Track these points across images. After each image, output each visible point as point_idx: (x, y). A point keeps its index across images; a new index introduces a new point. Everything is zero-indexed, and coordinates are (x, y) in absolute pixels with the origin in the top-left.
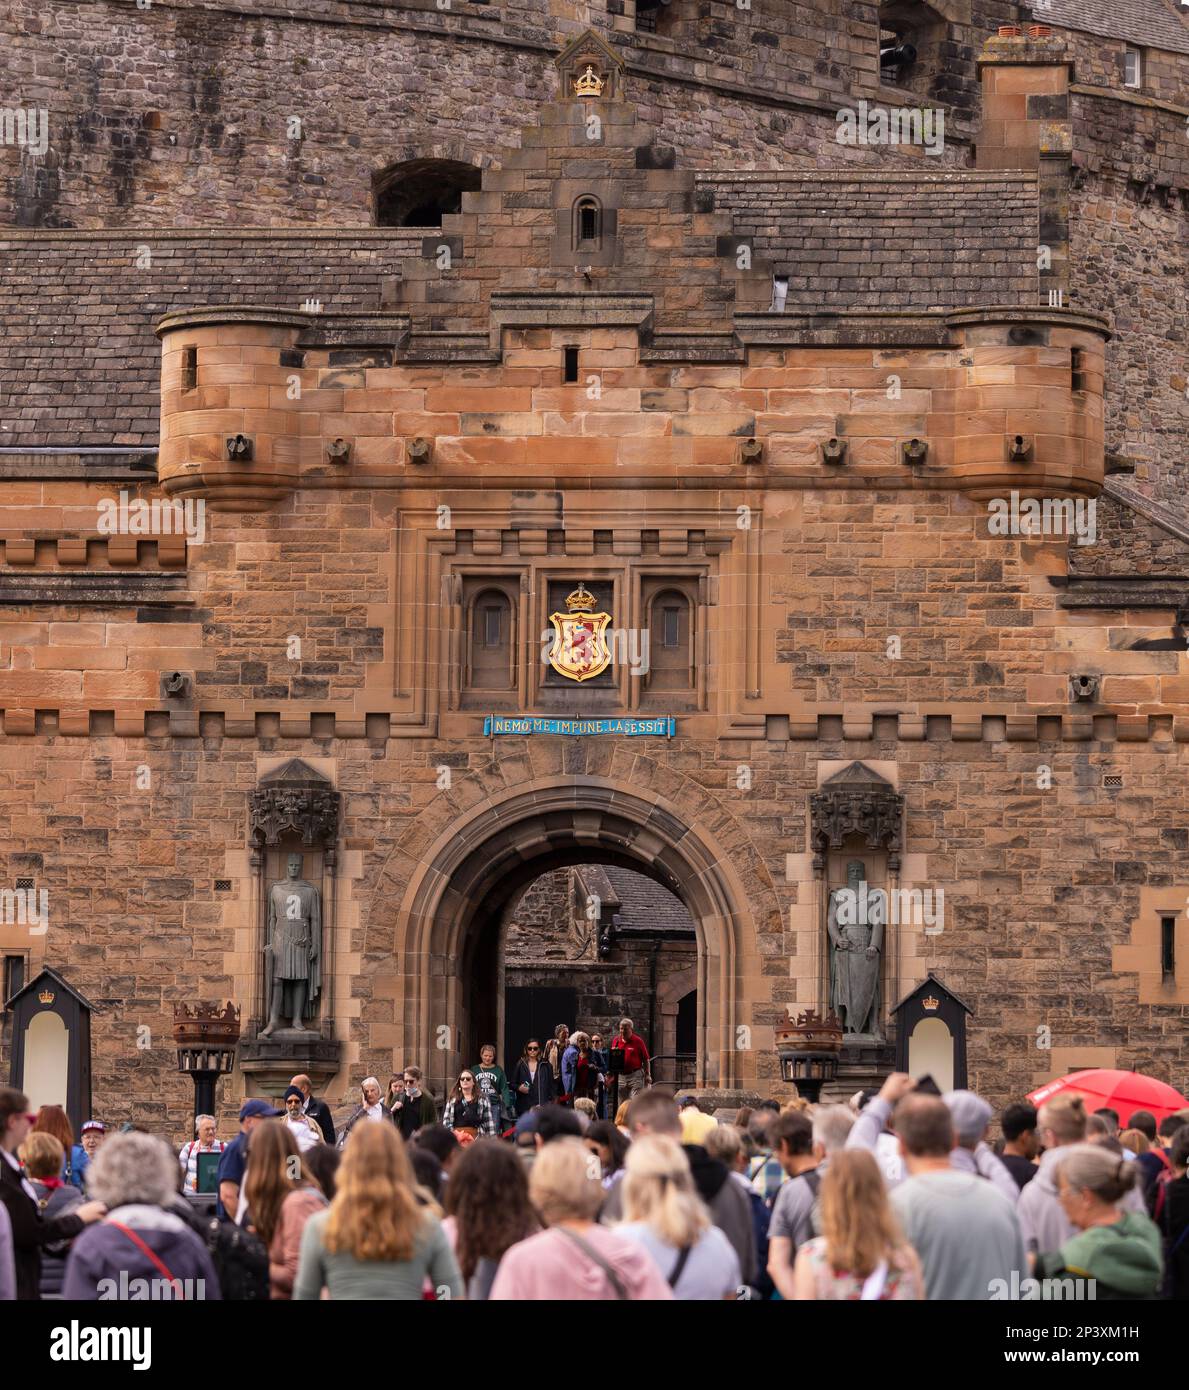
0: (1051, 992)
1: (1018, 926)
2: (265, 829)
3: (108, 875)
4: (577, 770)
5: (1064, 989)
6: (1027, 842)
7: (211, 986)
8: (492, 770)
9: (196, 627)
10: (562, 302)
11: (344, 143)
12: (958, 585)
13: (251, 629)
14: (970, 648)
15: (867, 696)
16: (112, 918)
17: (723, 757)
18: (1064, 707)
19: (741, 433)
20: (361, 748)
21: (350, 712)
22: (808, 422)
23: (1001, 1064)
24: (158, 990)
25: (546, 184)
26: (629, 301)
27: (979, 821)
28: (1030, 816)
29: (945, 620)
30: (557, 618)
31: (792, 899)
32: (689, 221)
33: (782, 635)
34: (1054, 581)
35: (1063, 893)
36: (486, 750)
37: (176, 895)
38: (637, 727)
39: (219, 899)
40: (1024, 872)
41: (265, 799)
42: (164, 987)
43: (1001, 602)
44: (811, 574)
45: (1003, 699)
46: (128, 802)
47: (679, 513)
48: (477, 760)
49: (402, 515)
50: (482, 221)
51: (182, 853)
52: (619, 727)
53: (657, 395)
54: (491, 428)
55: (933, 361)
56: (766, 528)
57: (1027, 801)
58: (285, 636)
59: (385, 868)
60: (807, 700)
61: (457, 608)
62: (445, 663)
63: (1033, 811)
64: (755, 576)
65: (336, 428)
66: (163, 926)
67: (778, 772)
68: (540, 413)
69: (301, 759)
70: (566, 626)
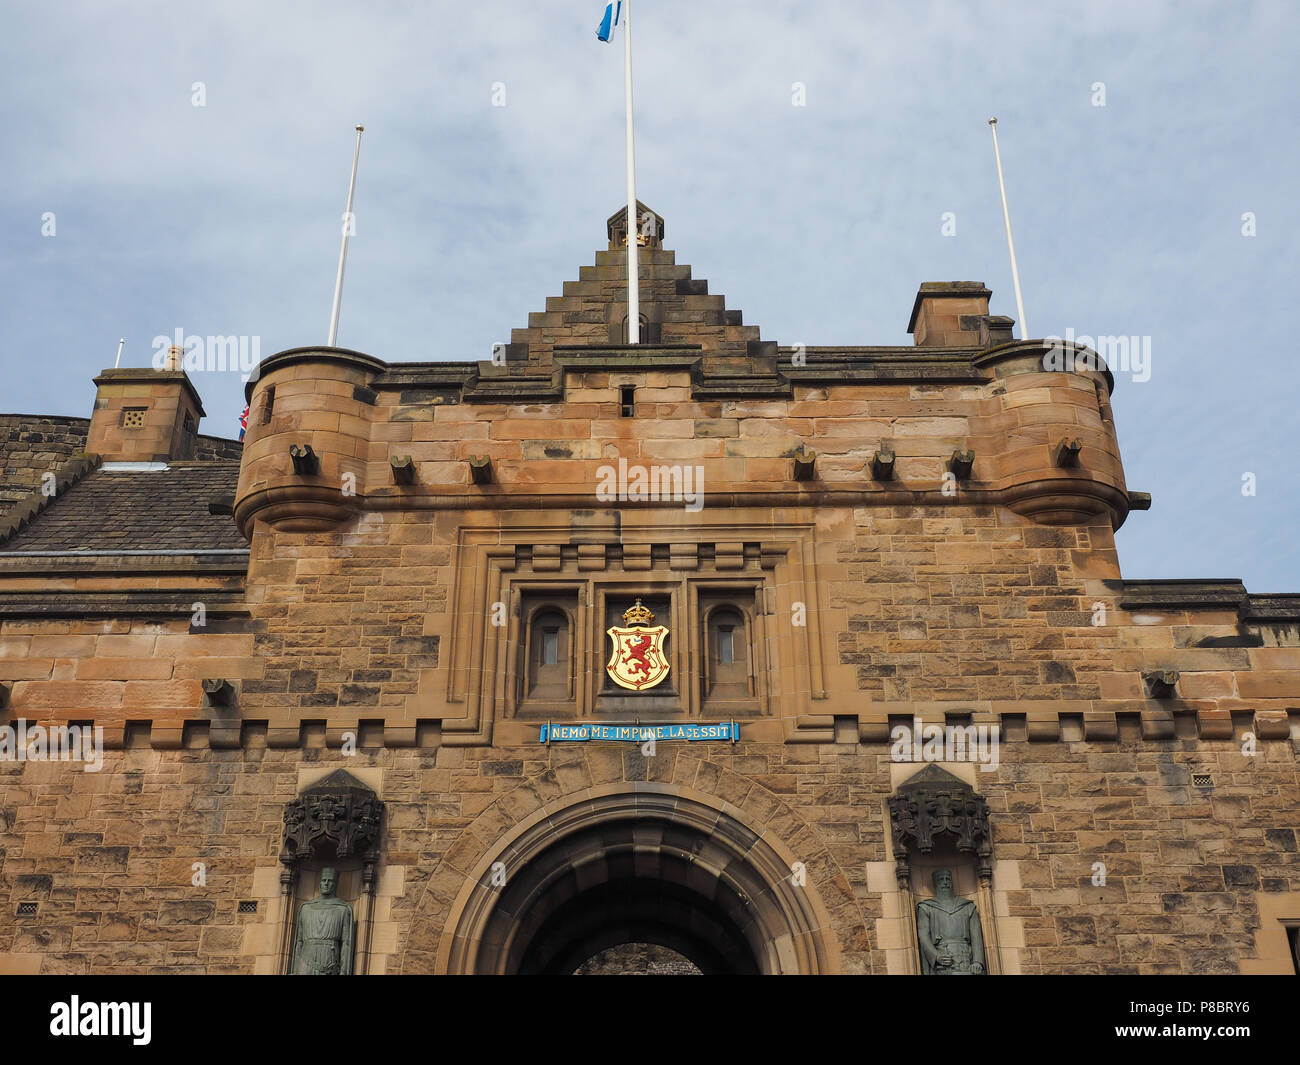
1: (1129, 940)
2: (298, 838)
3: (122, 897)
4: (638, 777)
6: (1124, 846)
8: (548, 778)
9: (248, 637)
10: (619, 352)
12: (1014, 590)
13: (304, 638)
14: (1036, 647)
15: (936, 695)
16: (118, 947)
17: (791, 761)
18: (1142, 704)
19: (790, 454)
20: (410, 758)
21: (400, 720)
22: (855, 444)
25: (600, 306)
26: (680, 351)
27: (1068, 825)
28: (1122, 818)
29: (1007, 621)
30: (615, 632)
31: (877, 914)
32: (722, 332)
33: (843, 638)
34: (1108, 584)
35: (1172, 901)
36: (542, 757)
38: (699, 732)
39: (241, 922)
40: (1125, 878)
41: (300, 811)
43: (1060, 603)
44: (870, 581)
45: (1077, 697)
46: (155, 817)
47: (734, 528)
48: (532, 768)
49: (463, 532)
50: (545, 332)
51: (207, 871)
52: (681, 732)
53: (709, 424)
54: (552, 453)
55: (966, 394)
56: (820, 540)
57: (1116, 802)
58: (338, 644)
59: (430, 885)
60: (875, 700)
61: (515, 620)
62: (501, 672)
63: (1124, 812)
64: (812, 584)
65: (401, 453)
66: (175, 955)
67: (850, 776)
68: (599, 440)
69: (346, 769)
70: (624, 639)
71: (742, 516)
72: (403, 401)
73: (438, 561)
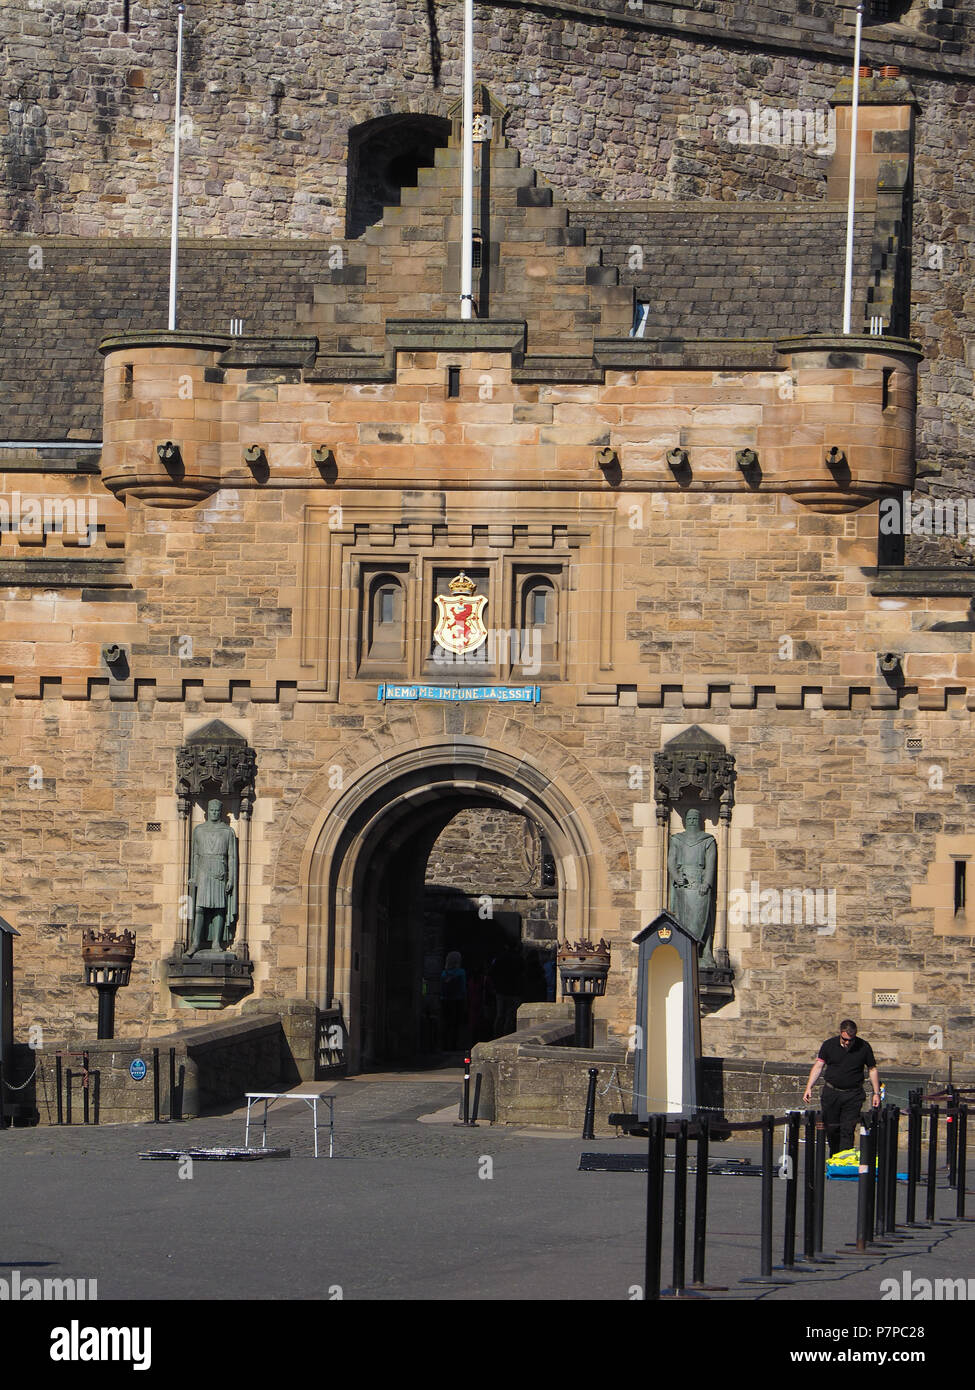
0: (859, 924)
1: (830, 867)
2: (190, 779)
3: (56, 817)
4: (457, 730)
5: (870, 921)
6: (840, 795)
7: (142, 912)
8: (383, 730)
9: (133, 606)
10: (447, 328)
11: (323, 99)
12: (782, 575)
13: (179, 608)
14: (792, 628)
15: (703, 669)
16: (58, 855)
17: (580, 720)
18: (872, 680)
19: (598, 443)
20: (272, 711)
21: (263, 684)
22: (656, 432)
23: (814, 984)
24: (97, 915)
25: (439, 220)
26: (503, 327)
27: (798, 777)
28: (843, 773)
29: (771, 604)
30: (441, 600)
31: (638, 843)
32: (562, 253)
33: (631, 616)
34: (867, 571)
35: (870, 838)
36: (379, 713)
37: (114, 835)
38: (508, 694)
39: (150, 838)
40: (836, 821)
41: (190, 753)
42: (103, 914)
43: (819, 589)
44: (658, 564)
45: (819, 673)
46: (73, 755)
47: (544, 511)
48: (372, 722)
49: (309, 510)
50: (383, 251)
51: (119, 799)
52: (493, 694)
53: (527, 409)
54: (385, 437)
55: (764, 380)
56: (618, 526)
57: (840, 760)
58: (208, 614)
59: (292, 813)
60: (651, 672)
61: (356, 591)
62: (344, 638)
63: (844, 768)
64: (609, 565)
65: (251, 435)
66: (102, 862)
67: (627, 736)
68: (427, 424)
69: (222, 719)
70: (448, 606)
71: (553, 499)
72: (250, 378)
73: (287, 537)
